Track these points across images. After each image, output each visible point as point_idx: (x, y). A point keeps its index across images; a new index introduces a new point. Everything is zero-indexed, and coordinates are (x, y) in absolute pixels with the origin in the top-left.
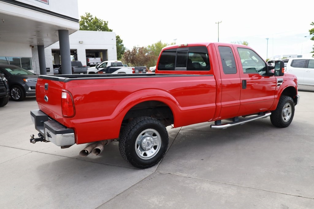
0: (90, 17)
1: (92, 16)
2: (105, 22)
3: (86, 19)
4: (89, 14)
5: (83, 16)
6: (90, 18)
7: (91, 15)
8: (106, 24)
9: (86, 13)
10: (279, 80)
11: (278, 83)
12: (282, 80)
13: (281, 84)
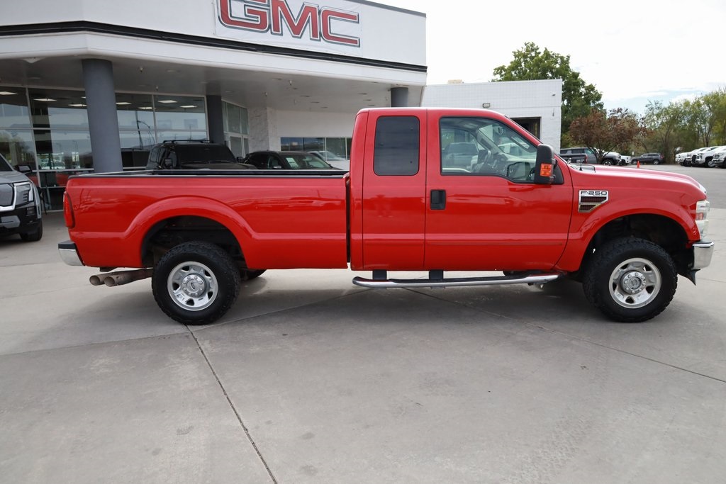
0: (533, 50)
1: (538, 49)
2: (562, 58)
3: (525, 56)
4: (533, 45)
5: (520, 50)
6: (533, 54)
7: (535, 47)
8: (565, 62)
9: (526, 45)
10: (586, 195)
11: (584, 204)
12: (605, 196)
13: (598, 205)
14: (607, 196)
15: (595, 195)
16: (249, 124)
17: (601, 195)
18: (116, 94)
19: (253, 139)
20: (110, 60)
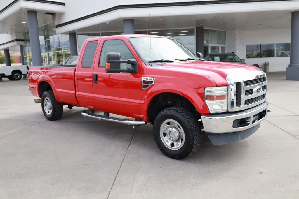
10: (145, 80)
11: (144, 84)
12: (152, 81)
13: (149, 85)
14: (154, 81)
15: (148, 80)
16: (226, 39)
17: (151, 80)
18: (135, 31)
19: (228, 46)
20: (133, 19)
